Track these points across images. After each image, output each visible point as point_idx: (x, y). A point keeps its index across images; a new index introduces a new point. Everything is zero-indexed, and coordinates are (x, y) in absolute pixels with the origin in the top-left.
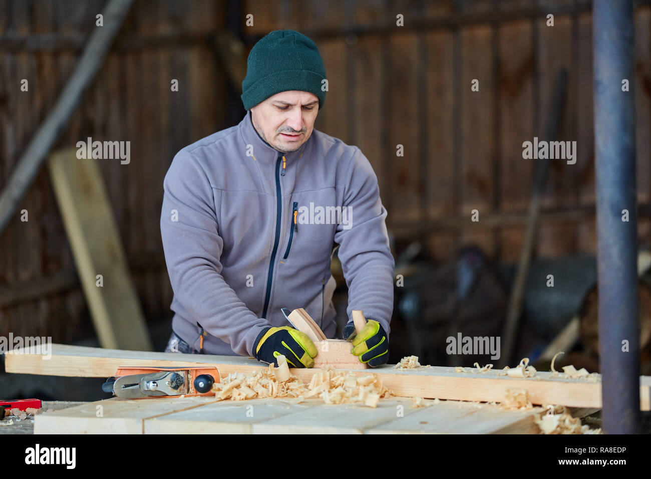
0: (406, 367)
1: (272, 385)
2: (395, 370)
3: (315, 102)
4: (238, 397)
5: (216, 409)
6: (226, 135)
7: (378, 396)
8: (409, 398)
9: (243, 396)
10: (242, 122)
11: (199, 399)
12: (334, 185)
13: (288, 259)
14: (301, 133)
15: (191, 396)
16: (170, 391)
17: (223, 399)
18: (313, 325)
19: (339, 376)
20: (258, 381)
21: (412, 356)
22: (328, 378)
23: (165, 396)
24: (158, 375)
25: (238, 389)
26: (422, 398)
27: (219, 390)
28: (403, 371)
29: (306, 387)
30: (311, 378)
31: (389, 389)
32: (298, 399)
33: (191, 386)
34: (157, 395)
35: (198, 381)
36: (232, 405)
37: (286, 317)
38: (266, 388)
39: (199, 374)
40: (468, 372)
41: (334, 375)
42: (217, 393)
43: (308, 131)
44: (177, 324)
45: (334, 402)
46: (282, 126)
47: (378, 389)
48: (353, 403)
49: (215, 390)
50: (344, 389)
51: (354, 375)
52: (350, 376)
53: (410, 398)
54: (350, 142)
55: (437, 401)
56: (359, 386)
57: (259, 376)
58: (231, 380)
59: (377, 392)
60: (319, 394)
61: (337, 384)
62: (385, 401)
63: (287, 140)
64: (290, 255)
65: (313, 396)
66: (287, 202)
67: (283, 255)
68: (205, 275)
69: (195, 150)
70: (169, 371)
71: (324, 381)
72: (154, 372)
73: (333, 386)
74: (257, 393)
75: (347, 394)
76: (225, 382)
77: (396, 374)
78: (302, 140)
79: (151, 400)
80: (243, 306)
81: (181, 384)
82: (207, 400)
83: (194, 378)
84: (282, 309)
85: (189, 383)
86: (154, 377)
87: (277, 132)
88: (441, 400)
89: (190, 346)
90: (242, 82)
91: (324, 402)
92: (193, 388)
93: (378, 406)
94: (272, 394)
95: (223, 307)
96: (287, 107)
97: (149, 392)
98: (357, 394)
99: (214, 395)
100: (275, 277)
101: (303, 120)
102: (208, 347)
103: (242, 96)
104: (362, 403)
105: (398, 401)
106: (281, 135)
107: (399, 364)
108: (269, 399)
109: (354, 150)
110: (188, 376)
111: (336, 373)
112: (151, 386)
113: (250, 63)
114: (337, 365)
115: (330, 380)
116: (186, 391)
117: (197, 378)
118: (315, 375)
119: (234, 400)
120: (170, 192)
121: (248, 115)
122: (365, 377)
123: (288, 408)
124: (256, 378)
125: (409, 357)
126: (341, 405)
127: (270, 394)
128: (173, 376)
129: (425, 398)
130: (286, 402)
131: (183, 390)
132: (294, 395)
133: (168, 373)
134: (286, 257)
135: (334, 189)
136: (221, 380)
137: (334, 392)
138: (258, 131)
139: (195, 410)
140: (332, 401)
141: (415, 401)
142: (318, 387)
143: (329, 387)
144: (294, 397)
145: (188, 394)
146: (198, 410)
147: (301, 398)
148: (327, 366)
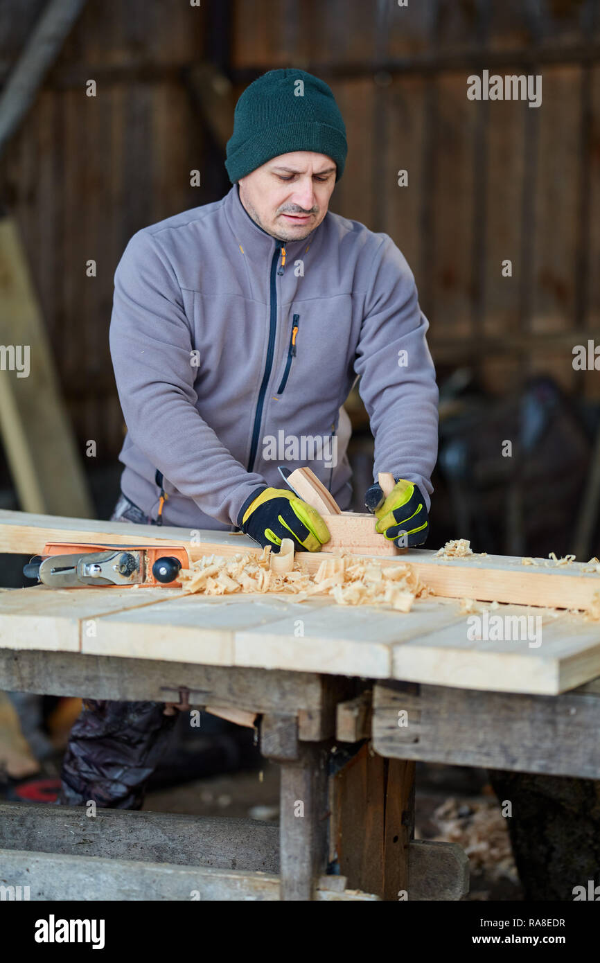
0: (452, 555)
1: (263, 574)
2: (436, 559)
3: (332, 170)
4: (214, 591)
5: (183, 607)
6: (202, 215)
7: (412, 597)
8: (455, 600)
9: (221, 589)
10: (227, 198)
11: (159, 591)
12: (350, 291)
13: (284, 394)
14: (311, 214)
15: (148, 586)
16: (119, 579)
17: (193, 592)
18: (322, 490)
19: (358, 565)
20: (243, 569)
21: (461, 540)
22: (342, 568)
23: (112, 585)
24: (102, 555)
25: (214, 578)
26: (473, 600)
27: (188, 579)
28: (449, 560)
29: (311, 579)
30: (319, 566)
31: (427, 586)
32: (298, 595)
33: (149, 571)
34: (100, 584)
35: (159, 565)
36: (206, 601)
37: (285, 479)
38: (255, 578)
39: (159, 556)
40: (540, 566)
41: (351, 564)
42: (184, 583)
43: (321, 212)
44: (128, 482)
45: (350, 602)
46: (284, 203)
47: (412, 585)
48: (376, 605)
49: (182, 579)
50: (364, 584)
51: (379, 564)
52: (374, 565)
53: (457, 600)
54: (376, 227)
55: (495, 606)
56: (385, 580)
57: (244, 562)
58: (205, 566)
59: (411, 590)
60: (329, 589)
61: (354, 577)
62: (422, 604)
63: (292, 224)
64: (286, 388)
65: (321, 592)
66: (285, 313)
67: (277, 389)
68: (174, 407)
69: (159, 232)
70: (118, 550)
71: (336, 571)
72: (96, 551)
73: (348, 578)
74: (242, 586)
75: (369, 592)
76: (197, 568)
77: (439, 565)
78: (312, 224)
79: (91, 590)
80: (227, 453)
81: (134, 569)
82: (170, 593)
83: (153, 562)
84: (279, 468)
85: (145, 568)
86: (96, 558)
87: (278, 213)
88: (500, 603)
89: (146, 515)
90: (227, 141)
91: (335, 602)
92: (152, 575)
93: (412, 610)
94: (261, 588)
95: (198, 453)
96: (292, 177)
97: (90, 579)
98: (384, 593)
99: (180, 586)
100: (265, 418)
101: (314, 195)
102: (171, 515)
103: (226, 163)
104: (388, 605)
105: (441, 604)
106: (283, 217)
107: (442, 550)
108: (257, 595)
109: (382, 240)
110: (144, 559)
111: (354, 561)
112: (92, 570)
113: (238, 115)
114: (354, 549)
115: (345, 571)
116: (141, 579)
117: (158, 561)
118: (323, 562)
119: (209, 594)
120: (123, 290)
121: (234, 190)
122: (394, 567)
123: (285, 609)
124: (240, 563)
125: (456, 541)
126: (359, 606)
127: (259, 588)
128: (124, 557)
129: (478, 600)
130: (282, 599)
131: (138, 577)
132: (293, 589)
133: (117, 553)
134: (280, 391)
135: (350, 296)
136: (191, 565)
137: (349, 588)
138: (249, 212)
139: (152, 608)
140: (346, 601)
141: (465, 604)
142: (327, 580)
143: (343, 580)
144: (293, 592)
145: (144, 584)
146: (158, 608)
147: (303, 595)
148: (341, 550)
